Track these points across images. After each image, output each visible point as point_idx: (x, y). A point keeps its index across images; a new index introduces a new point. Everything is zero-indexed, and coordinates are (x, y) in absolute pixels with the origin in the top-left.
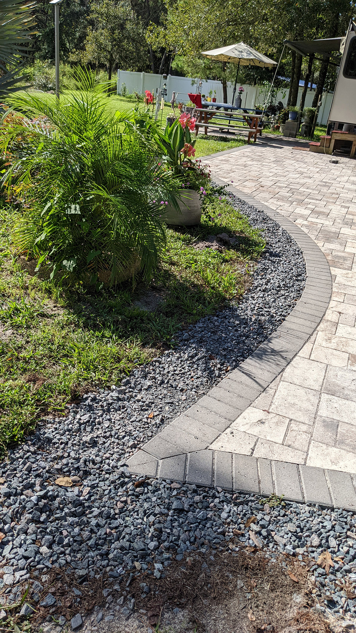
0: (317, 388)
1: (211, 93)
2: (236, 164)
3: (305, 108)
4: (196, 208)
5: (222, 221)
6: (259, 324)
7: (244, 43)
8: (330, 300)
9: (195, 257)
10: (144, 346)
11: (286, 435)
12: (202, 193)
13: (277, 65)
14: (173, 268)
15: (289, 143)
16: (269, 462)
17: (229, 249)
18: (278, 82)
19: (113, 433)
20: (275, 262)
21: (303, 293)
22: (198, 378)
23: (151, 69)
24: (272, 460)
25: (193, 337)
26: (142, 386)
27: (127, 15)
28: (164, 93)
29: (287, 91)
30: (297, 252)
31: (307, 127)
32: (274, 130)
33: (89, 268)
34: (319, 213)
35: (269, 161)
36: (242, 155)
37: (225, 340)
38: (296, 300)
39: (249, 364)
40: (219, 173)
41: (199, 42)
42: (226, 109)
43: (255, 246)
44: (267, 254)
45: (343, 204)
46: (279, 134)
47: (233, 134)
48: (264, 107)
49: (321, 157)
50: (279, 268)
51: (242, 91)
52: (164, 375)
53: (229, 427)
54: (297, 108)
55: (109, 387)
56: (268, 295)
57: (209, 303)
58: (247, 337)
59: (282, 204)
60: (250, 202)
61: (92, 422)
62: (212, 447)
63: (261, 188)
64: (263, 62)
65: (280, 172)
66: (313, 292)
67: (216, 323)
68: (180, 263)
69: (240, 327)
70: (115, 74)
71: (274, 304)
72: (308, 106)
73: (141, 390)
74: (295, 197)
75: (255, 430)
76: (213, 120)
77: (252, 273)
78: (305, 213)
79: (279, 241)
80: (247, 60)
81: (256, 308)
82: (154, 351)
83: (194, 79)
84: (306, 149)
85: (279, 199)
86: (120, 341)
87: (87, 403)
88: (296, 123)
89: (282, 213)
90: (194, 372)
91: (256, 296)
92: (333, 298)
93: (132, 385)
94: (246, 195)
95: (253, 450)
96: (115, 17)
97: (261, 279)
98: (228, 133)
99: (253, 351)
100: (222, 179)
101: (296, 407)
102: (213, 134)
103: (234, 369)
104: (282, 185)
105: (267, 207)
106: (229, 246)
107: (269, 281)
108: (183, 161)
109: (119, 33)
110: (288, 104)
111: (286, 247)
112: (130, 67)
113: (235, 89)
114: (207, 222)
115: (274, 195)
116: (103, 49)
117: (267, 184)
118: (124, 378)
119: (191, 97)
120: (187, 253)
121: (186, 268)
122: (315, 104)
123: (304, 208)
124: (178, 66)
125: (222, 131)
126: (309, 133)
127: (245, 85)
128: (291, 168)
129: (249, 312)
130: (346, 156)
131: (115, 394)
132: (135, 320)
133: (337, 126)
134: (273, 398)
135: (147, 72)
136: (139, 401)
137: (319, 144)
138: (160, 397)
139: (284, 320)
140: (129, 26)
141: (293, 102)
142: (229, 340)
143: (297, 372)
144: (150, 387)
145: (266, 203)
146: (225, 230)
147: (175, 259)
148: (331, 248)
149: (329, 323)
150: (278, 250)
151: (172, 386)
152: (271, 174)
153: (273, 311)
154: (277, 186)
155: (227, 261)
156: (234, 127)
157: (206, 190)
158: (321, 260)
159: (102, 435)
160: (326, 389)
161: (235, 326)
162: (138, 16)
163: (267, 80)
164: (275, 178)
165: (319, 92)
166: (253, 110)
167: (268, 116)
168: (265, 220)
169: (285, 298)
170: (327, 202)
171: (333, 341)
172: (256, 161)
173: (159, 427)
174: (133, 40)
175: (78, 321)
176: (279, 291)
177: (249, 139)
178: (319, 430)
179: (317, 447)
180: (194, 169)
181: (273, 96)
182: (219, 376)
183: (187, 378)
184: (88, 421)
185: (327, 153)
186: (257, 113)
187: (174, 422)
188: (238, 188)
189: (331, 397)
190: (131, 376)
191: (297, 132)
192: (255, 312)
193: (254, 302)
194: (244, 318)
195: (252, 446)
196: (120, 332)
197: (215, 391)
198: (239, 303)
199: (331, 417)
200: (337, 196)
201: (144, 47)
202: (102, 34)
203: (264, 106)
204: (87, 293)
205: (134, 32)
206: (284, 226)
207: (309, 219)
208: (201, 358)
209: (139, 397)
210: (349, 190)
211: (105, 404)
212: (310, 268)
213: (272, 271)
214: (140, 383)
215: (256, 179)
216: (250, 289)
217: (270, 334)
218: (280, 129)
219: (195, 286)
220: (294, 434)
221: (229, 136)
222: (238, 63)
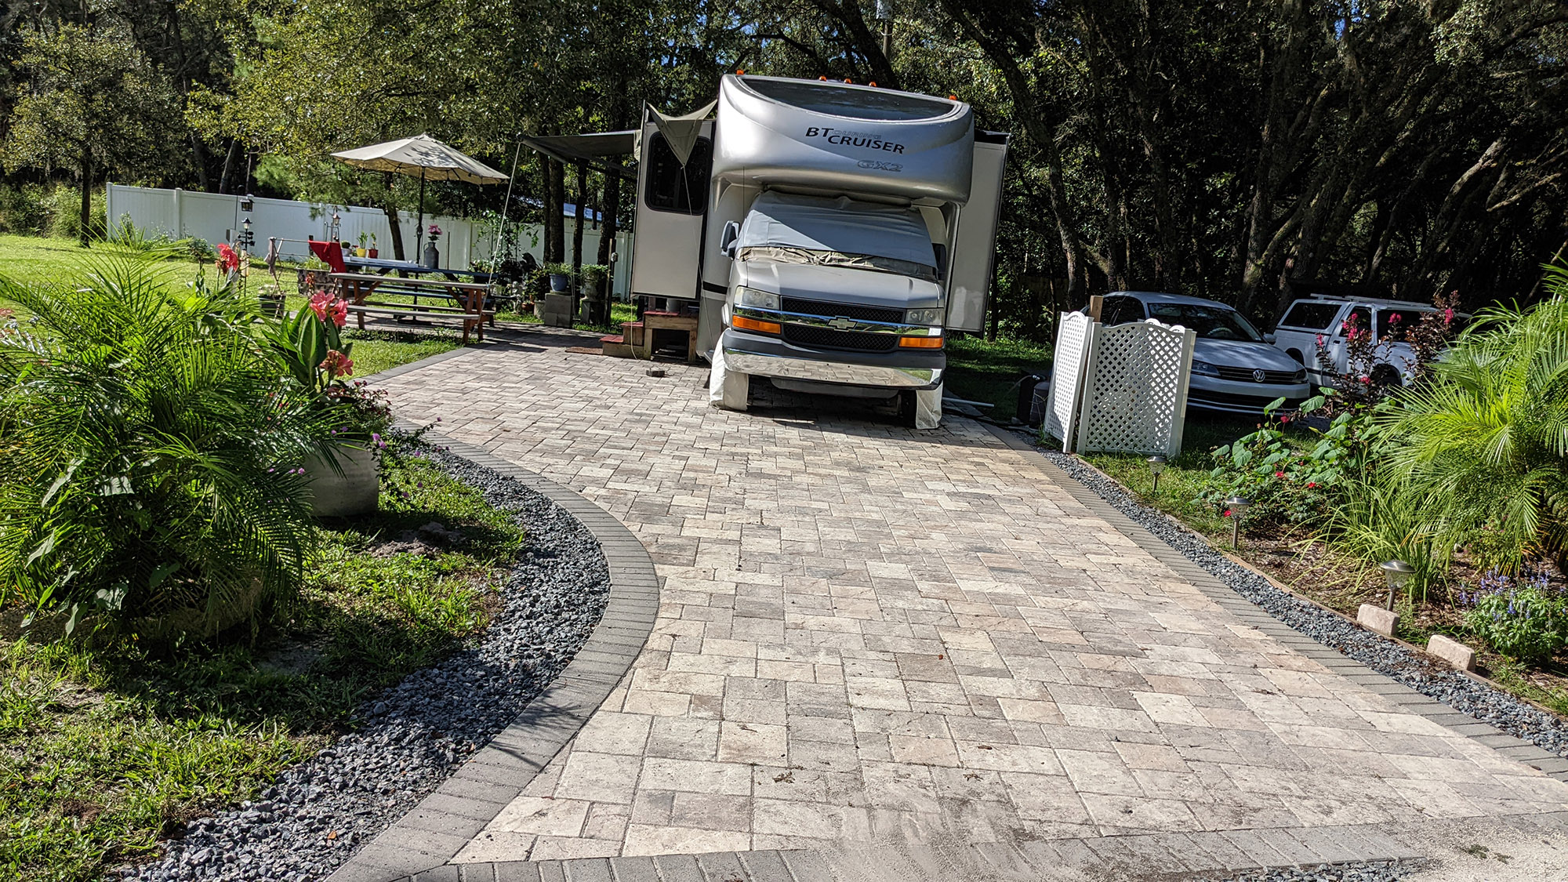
0: (636, 751)
1: (363, 238)
2: (443, 388)
3: (584, 266)
4: (366, 479)
5: (428, 500)
6: (524, 671)
7: (430, 135)
8: (656, 618)
9: (377, 572)
10: (294, 733)
11: (585, 824)
12: (378, 446)
13: (509, 180)
14: (332, 596)
15: (557, 341)
16: (558, 863)
17: (448, 552)
18: (518, 210)
19: (262, 870)
20: (546, 567)
21: (605, 614)
22: (414, 769)
23: (197, 181)
24: (561, 861)
25: (395, 708)
26: (304, 796)
27: (126, 60)
28: (248, 239)
29: (540, 230)
30: (588, 546)
31: (592, 305)
32: (521, 313)
33: (152, 604)
34: (630, 473)
35: (515, 379)
36: (455, 369)
37: (460, 706)
38: (591, 626)
39: (512, 736)
40: (406, 408)
41: (322, 130)
42: (404, 272)
43: (503, 541)
44: (530, 554)
45: (677, 453)
46: (533, 322)
47: (428, 325)
48: (491, 265)
49: (630, 365)
50: (556, 576)
51: (436, 233)
52: (344, 774)
53: (482, 830)
54: (567, 266)
55: (237, 807)
56: (538, 624)
57: (419, 648)
58: (504, 695)
59: (551, 461)
60: (484, 462)
61: (216, 860)
62: (457, 860)
63: (504, 434)
64: (476, 174)
65: (543, 400)
66: (622, 608)
67: (438, 680)
68: (347, 585)
69: (488, 681)
70: (99, 193)
71: (549, 636)
72: (589, 263)
73: (302, 803)
74: (579, 445)
75: (532, 827)
76: (374, 297)
77: (502, 589)
78: (601, 475)
79: (551, 529)
80: (442, 169)
81: (515, 647)
82: (317, 738)
83: (315, 205)
84: (597, 351)
85: (544, 453)
86: (242, 731)
87: (199, 832)
88: (568, 298)
89: (554, 477)
90: (405, 761)
91: (513, 628)
92: (661, 614)
93: (284, 797)
94: (472, 449)
95: (530, 853)
96: (93, 63)
97: (521, 598)
98: (415, 323)
99: (516, 716)
100: (414, 421)
101: (600, 784)
102: (376, 327)
103: (482, 747)
104: (550, 425)
105: (522, 470)
106: (447, 546)
107: (536, 599)
108: (328, 386)
109: (107, 101)
110: (547, 259)
111: (566, 538)
112: (140, 177)
113: (420, 229)
114: (393, 506)
115: (534, 446)
116: (65, 135)
117: (516, 425)
118: (263, 788)
119: (315, 248)
120: (358, 567)
121: (360, 594)
122: (603, 258)
123: (599, 465)
124: (272, 176)
125: (400, 319)
126: (600, 316)
127: (442, 218)
128: (566, 391)
129: (502, 656)
130: (680, 362)
131: (252, 814)
132: (267, 692)
133: (652, 303)
134: (559, 779)
135: (188, 189)
136: (301, 818)
137: (621, 339)
138: (345, 807)
139: (571, 659)
140: (131, 84)
141: (555, 253)
142: (468, 704)
143: (600, 734)
144: (320, 795)
145: (517, 463)
146: (436, 516)
147: (334, 578)
148: (655, 532)
149: (654, 654)
150: (552, 545)
151: (364, 789)
152: (524, 406)
153: (548, 647)
154: (539, 427)
155: (447, 574)
156: (426, 310)
157: (385, 440)
158: (636, 554)
159: (241, 876)
160: (652, 750)
161: (477, 680)
162: (154, 63)
163: (491, 209)
164: (532, 413)
165: (609, 233)
166: (469, 273)
167: (504, 284)
168: (520, 492)
169: (571, 625)
170: (645, 451)
171: (662, 680)
172: (486, 380)
173: (350, 850)
174: (146, 117)
175: (142, 707)
176: (559, 614)
177: (466, 335)
178: (641, 807)
179: (639, 831)
180: (353, 401)
181: (509, 241)
182: (456, 761)
183: (393, 773)
184: (208, 860)
185: (640, 357)
186: (477, 280)
187: (380, 838)
188: (453, 436)
189: (660, 760)
190: (277, 783)
191: (572, 315)
192: (514, 653)
193: (510, 637)
194: (494, 666)
195: (527, 848)
196: (240, 715)
197: (450, 784)
198: (480, 643)
199: (662, 787)
200: (665, 439)
201: (176, 131)
202: (57, 102)
203: (492, 263)
204: (150, 658)
205: (146, 98)
206: (559, 501)
207: (610, 485)
208: (417, 738)
209: (301, 812)
210: (688, 426)
211: (235, 830)
212: (616, 570)
213: (542, 581)
214: (300, 791)
215: (493, 417)
216: (500, 618)
217: (547, 685)
218: (536, 311)
219: (385, 623)
220: (600, 820)
221: (416, 331)
222: (420, 177)
